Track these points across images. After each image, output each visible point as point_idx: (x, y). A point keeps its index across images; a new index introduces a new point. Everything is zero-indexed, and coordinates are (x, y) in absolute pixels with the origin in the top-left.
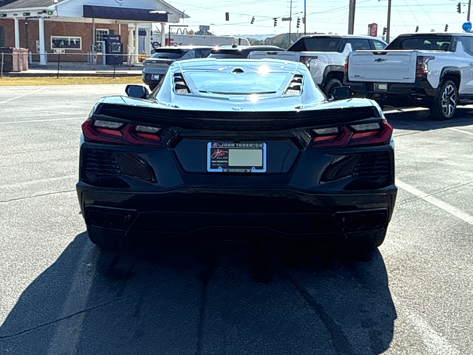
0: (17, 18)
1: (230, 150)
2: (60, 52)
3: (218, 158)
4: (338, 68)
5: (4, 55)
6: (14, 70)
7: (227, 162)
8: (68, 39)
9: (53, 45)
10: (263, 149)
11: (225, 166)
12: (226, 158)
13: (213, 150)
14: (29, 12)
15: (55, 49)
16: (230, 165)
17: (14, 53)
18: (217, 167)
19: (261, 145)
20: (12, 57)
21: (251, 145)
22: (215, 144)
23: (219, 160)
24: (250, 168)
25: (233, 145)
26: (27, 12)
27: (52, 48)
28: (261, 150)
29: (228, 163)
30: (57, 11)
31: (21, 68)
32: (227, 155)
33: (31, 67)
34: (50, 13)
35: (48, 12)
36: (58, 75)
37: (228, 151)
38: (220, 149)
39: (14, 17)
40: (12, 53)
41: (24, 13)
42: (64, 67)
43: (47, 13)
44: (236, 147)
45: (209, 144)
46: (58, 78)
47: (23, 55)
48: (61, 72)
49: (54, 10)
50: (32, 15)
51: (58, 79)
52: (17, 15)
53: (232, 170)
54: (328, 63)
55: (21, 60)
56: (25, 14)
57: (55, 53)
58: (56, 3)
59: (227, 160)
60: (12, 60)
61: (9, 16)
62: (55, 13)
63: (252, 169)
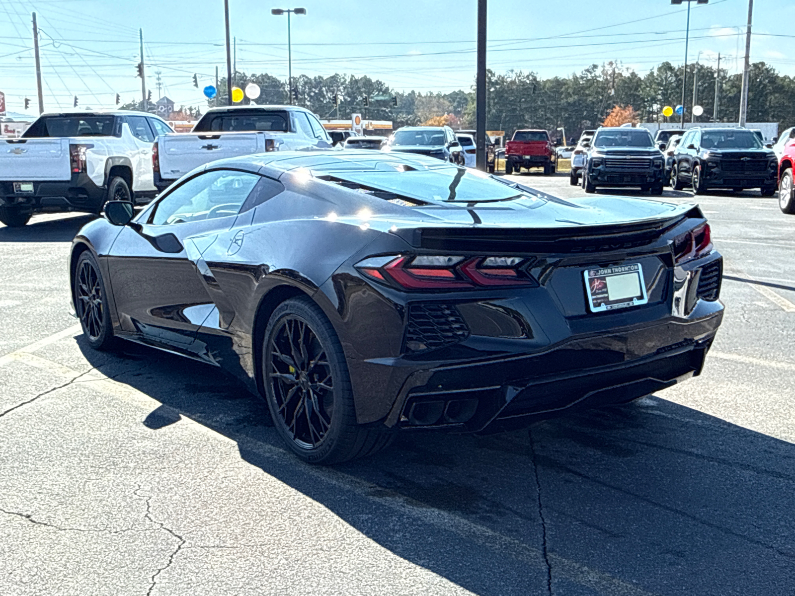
1: (607, 278)
3: (597, 291)
4: (122, 160)
7: (606, 295)
10: (638, 272)
11: (607, 301)
12: (605, 290)
13: (591, 281)
16: (611, 299)
18: (599, 305)
19: (636, 267)
21: (627, 269)
22: (592, 272)
23: (598, 294)
24: (631, 299)
25: (609, 271)
28: (636, 274)
29: (608, 297)
32: (605, 286)
37: (605, 280)
38: (598, 278)
44: (613, 274)
45: (586, 273)
53: (616, 306)
54: (109, 154)
59: (607, 292)
63: (634, 301)
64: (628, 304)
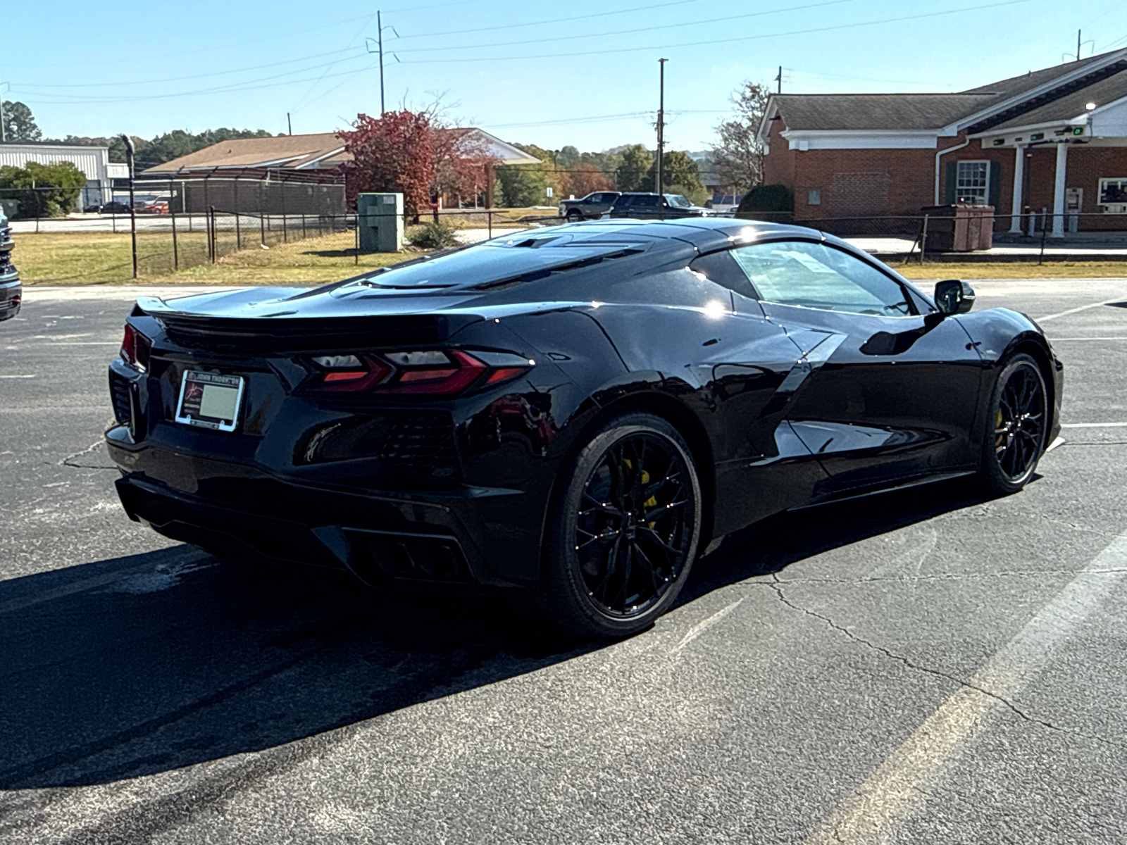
0: (1020, 145)
1: (206, 387)
2: (1119, 209)
3: (190, 399)
5: (929, 219)
6: (955, 249)
7: (197, 406)
8: (1116, 182)
9: (1102, 197)
10: (238, 389)
11: (195, 415)
12: (198, 400)
13: (188, 384)
14: (1041, 132)
15: (1107, 205)
16: (202, 413)
17: (958, 215)
18: (185, 416)
19: (234, 381)
20: (954, 222)
21: (227, 380)
22: (192, 374)
23: (190, 402)
24: (218, 420)
25: (209, 378)
26: (1037, 133)
27: (1099, 203)
28: (235, 391)
29: (198, 410)
30: (1091, 127)
31: (975, 244)
32: (200, 395)
33: (998, 242)
34: (1078, 131)
35: (1075, 130)
36: (1042, 259)
37: (203, 388)
38: (196, 383)
39: (1016, 145)
40: (955, 215)
41: (1032, 136)
42: (1101, 242)
43: (1072, 133)
44: (211, 382)
45: (185, 373)
46: (1040, 265)
47: (981, 218)
48: (1047, 251)
49: (1085, 126)
50: (1046, 138)
51: (1039, 267)
52: (1020, 139)
55: (974, 229)
56: (1034, 137)
57: (1106, 213)
58: (1091, 111)
59: (199, 404)
60: (954, 230)
61: (1009, 143)
62: (1087, 133)
63: (220, 424)
64: (213, 426)
